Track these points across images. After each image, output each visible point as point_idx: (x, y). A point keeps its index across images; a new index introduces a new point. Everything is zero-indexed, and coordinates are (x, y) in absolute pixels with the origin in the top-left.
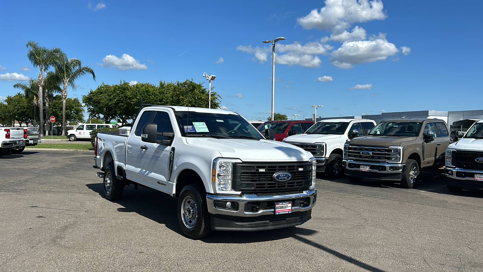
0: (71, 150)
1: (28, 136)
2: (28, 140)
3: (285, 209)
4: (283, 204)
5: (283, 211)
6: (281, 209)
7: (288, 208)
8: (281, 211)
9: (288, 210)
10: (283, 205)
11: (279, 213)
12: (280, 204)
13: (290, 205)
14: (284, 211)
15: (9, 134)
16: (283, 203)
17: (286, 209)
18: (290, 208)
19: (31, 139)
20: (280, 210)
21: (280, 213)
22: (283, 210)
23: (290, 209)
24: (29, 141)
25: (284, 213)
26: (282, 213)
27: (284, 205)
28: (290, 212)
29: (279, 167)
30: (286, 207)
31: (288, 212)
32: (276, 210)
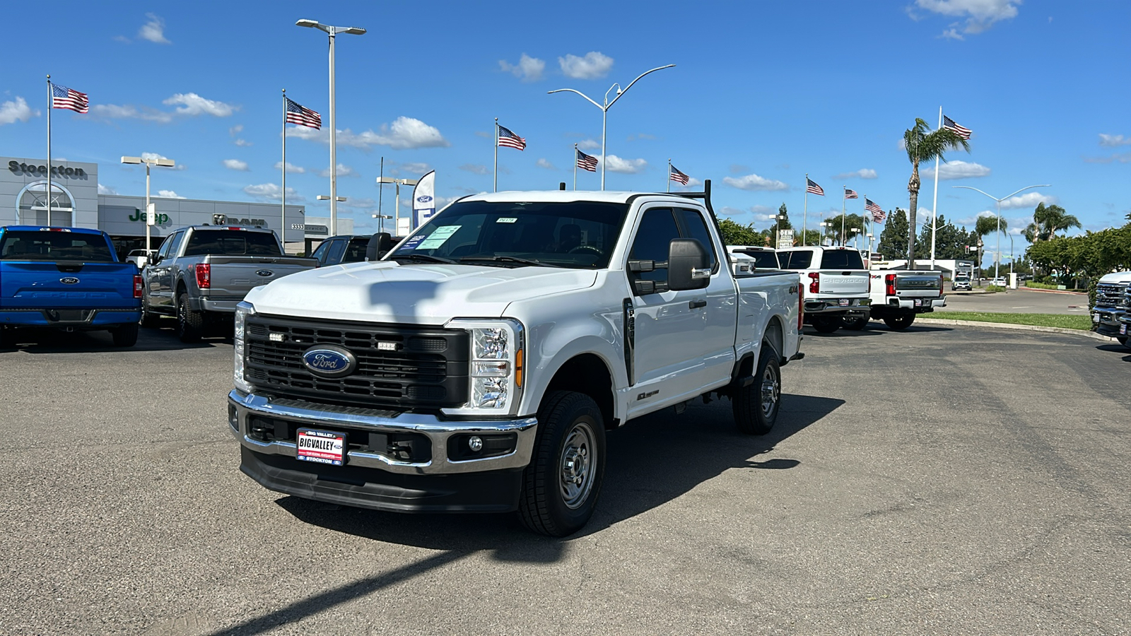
0: (1049, 329)
1: (897, 291)
2: (897, 299)
3: (326, 451)
4: (316, 436)
5: (318, 455)
6: (315, 449)
7: (335, 451)
8: (313, 454)
9: (333, 457)
10: (317, 439)
11: (306, 457)
12: (310, 433)
13: (339, 443)
14: (322, 455)
15: (818, 284)
16: (318, 434)
17: (329, 451)
18: (340, 452)
19: (902, 298)
20: (311, 449)
21: (308, 459)
22: (321, 453)
23: (339, 456)
24: (900, 301)
25: (320, 460)
26: (315, 460)
27: (320, 439)
28: (337, 463)
29: (321, 332)
30: (329, 447)
31: (330, 462)
32: (300, 448)
